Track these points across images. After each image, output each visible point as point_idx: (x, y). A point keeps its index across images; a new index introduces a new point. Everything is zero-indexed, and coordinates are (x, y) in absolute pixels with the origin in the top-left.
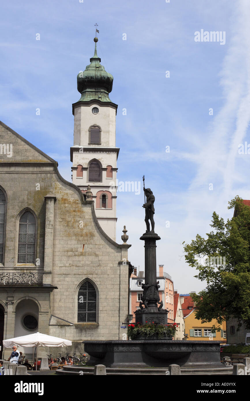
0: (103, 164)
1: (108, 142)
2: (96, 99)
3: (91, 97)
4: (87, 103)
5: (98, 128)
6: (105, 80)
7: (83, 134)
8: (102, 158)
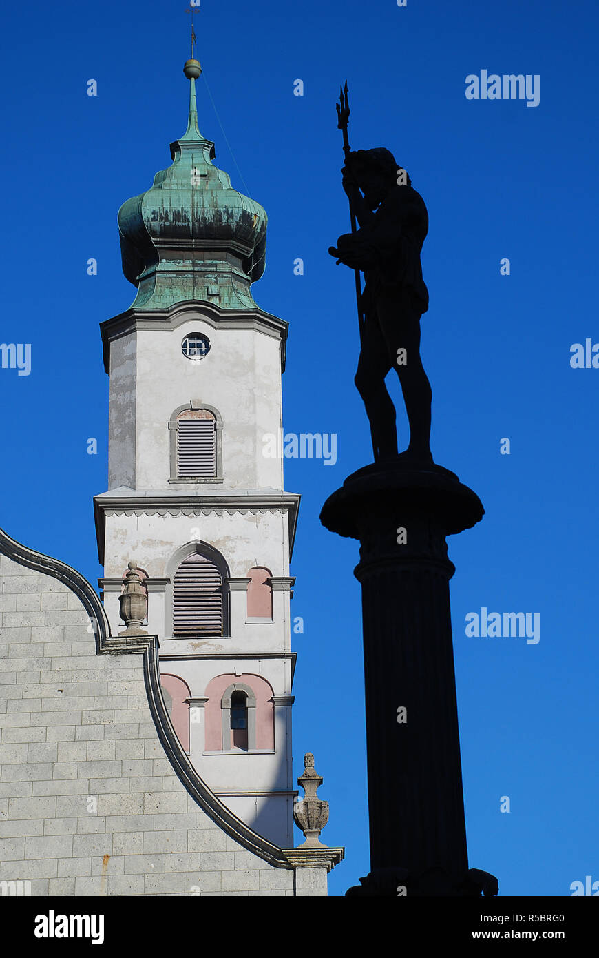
0: (234, 562)
1: (250, 472)
2: (199, 298)
4: (161, 317)
5: (205, 415)
6: (233, 222)
7: (143, 438)
8: (227, 538)
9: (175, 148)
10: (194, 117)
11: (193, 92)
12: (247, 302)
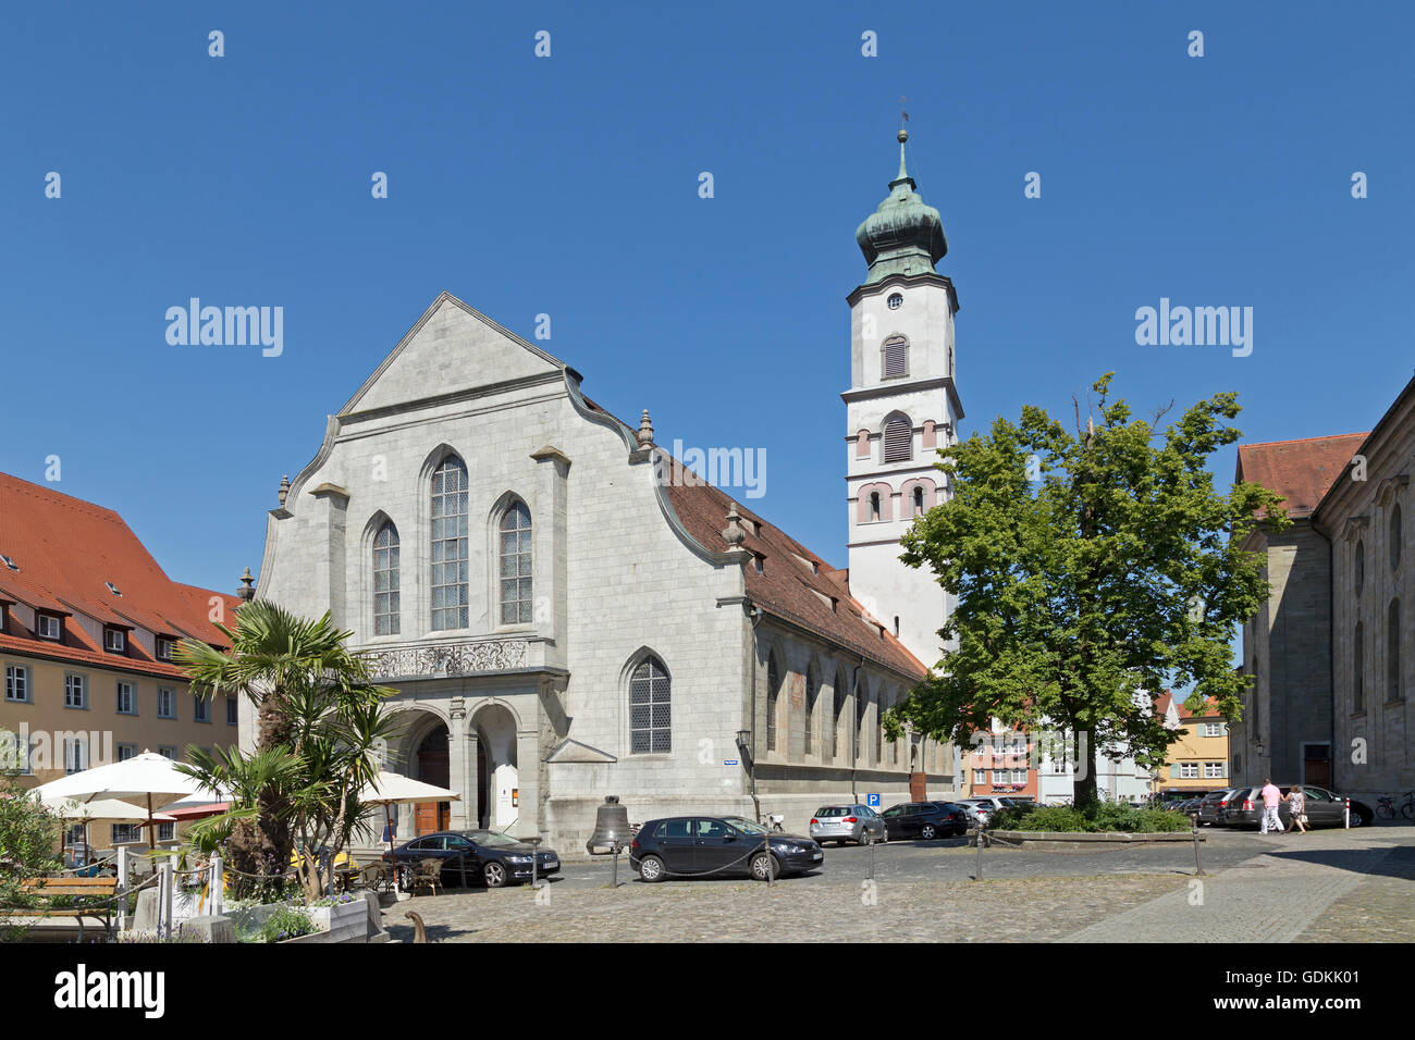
0: (915, 419)
1: (924, 368)
2: (898, 272)
3: (887, 270)
4: (876, 289)
5: (901, 340)
6: (918, 224)
7: (867, 359)
8: (912, 407)
9: (891, 186)
10: (903, 166)
11: (903, 150)
12: (927, 268)
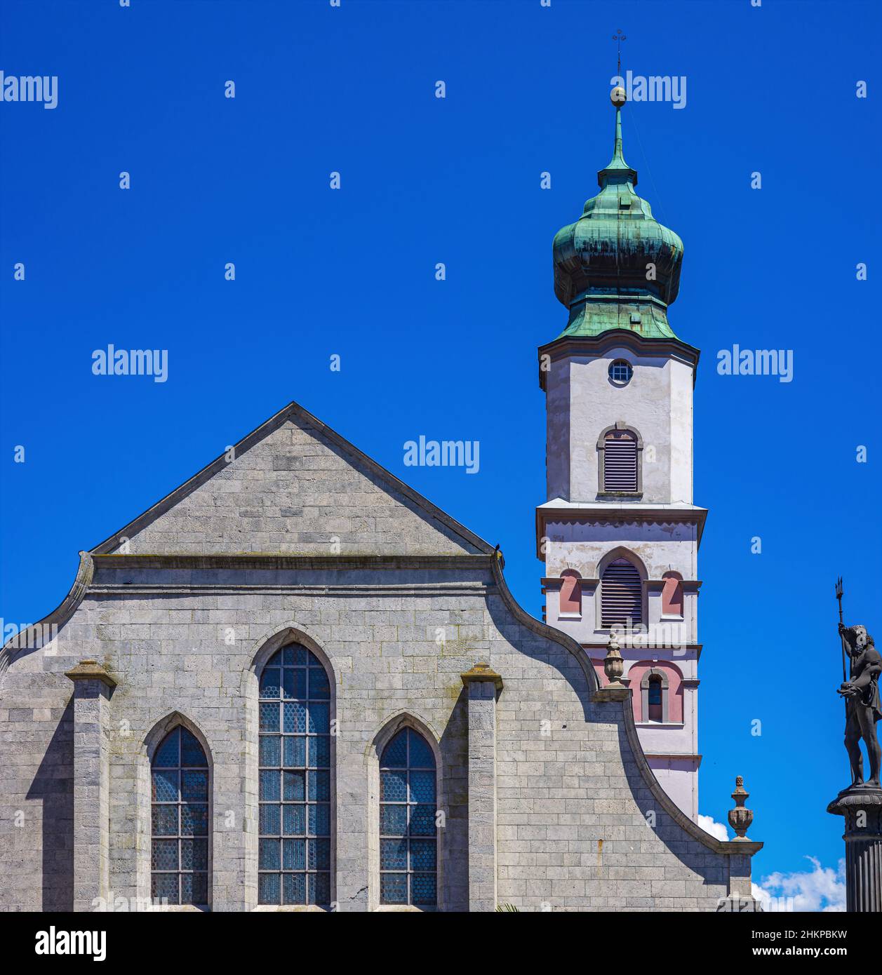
0: (651, 567)
1: (665, 489)
2: (623, 326)
3: (606, 319)
4: (590, 344)
5: (630, 435)
6: (654, 254)
8: (646, 546)
9: (603, 178)
10: (620, 147)
12: (665, 331)
